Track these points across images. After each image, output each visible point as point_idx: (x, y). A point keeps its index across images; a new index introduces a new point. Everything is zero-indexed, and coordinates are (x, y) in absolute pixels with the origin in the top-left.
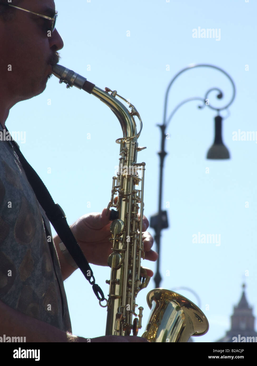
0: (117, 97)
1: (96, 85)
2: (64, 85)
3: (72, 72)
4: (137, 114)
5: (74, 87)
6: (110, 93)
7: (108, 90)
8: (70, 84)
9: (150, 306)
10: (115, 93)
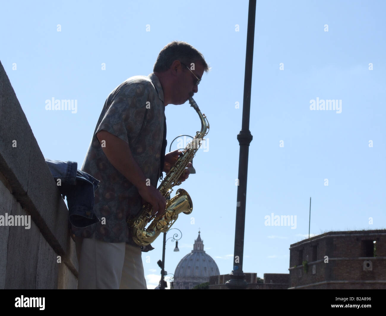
0: (205, 119)
1: (201, 111)
2: (190, 105)
3: (195, 102)
4: (209, 128)
5: (193, 107)
6: (204, 116)
7: (204, 115)
8: (192, 106)
9: (177, 193)
10: (205, 117)
